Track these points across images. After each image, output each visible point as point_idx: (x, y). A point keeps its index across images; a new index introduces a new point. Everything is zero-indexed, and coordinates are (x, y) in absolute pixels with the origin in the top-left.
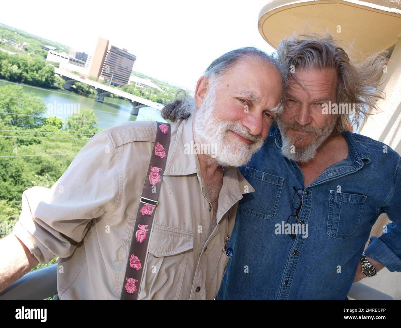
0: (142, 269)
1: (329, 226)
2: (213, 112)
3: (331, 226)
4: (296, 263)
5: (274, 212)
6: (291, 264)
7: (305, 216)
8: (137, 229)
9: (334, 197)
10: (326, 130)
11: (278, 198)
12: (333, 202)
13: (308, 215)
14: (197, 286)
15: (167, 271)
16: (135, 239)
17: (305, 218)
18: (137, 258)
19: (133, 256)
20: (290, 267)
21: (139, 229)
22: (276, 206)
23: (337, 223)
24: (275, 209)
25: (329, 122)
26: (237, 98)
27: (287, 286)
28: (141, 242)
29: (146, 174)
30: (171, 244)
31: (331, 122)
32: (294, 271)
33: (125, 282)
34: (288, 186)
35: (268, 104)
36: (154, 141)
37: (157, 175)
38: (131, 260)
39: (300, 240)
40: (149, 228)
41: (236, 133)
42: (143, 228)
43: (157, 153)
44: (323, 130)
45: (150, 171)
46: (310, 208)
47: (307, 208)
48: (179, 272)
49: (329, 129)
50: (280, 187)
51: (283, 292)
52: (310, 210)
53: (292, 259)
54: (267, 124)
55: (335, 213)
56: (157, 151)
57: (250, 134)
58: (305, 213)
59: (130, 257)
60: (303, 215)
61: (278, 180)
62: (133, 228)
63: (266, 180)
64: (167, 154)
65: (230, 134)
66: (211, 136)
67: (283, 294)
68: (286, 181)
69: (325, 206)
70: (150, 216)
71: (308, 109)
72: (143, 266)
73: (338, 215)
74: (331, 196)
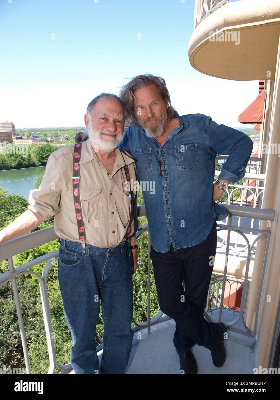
0: (81, 208)
1: (178, 165)
2: (92, 128)
3: (179, 164)
4: (168, 189)
5: (151, 167)
6: (166, 191)
7: (165, 163)
8: (74, 191)
9: (177, 149)
10: (163, 116)
11: (150, 159)
12: (178, 152)
13: (166, 162)
14: (111, 212)
15: (92, 206)
16: (74, 196)
17: (165, 165)
18: (77, 204)
19: (76, 203)
20: (165, 193)
21: (75, 191)
22: (151, 164)
23: (182, 162)
24: (151, 165)
25: (162, 111)
26: (100, 118)
27: (168, 204)
28: (77, 196)
29: (73, 167)
30: (90, 193)
31: (164, 111)
32: (168, 194)
33: (77, 216)
34: (154, 152)
35: (115, 116)
36: (73, 152)
37: (78, 166)
38: (75, 206)
39: (165, 176)
40: (79, 189)
41: (105, 134)
42: (76, 190)
43: (76, 157)
44: (162, 117)
45: (74, 165)
46: (165, 158)
47: (164, 159)
48: (99, 206)
49: (164, 115)
50: (150, 153)
51: (167, 207)
52: (165, 159)
53: (166, 188)
54: (119, 125)
55: (179, 157)
56: (76, 156)
57: (111, 132)
58: (164, 162)
59: (75, 204)
60: (163, 163)
61: (148, 150)
62: (72, 192)
63: (142, 152)
64: (80, 156)
65: (103, 135)
66: (95, 139)
67: (167, 208)
68: (153, 150)
69: (173, 155)
70: (78, 184)
71: (150, 108)
72: (81, 206)
73: (182, 157)
74: (176, 149)
